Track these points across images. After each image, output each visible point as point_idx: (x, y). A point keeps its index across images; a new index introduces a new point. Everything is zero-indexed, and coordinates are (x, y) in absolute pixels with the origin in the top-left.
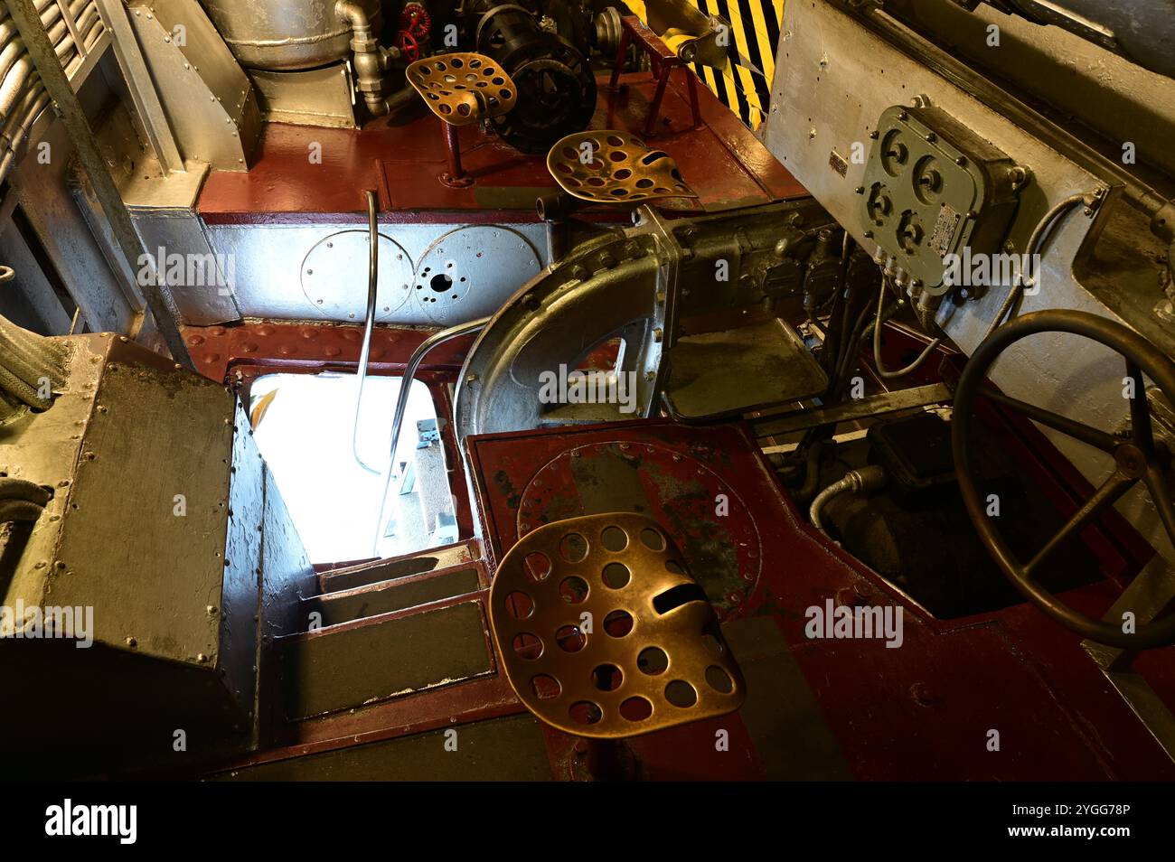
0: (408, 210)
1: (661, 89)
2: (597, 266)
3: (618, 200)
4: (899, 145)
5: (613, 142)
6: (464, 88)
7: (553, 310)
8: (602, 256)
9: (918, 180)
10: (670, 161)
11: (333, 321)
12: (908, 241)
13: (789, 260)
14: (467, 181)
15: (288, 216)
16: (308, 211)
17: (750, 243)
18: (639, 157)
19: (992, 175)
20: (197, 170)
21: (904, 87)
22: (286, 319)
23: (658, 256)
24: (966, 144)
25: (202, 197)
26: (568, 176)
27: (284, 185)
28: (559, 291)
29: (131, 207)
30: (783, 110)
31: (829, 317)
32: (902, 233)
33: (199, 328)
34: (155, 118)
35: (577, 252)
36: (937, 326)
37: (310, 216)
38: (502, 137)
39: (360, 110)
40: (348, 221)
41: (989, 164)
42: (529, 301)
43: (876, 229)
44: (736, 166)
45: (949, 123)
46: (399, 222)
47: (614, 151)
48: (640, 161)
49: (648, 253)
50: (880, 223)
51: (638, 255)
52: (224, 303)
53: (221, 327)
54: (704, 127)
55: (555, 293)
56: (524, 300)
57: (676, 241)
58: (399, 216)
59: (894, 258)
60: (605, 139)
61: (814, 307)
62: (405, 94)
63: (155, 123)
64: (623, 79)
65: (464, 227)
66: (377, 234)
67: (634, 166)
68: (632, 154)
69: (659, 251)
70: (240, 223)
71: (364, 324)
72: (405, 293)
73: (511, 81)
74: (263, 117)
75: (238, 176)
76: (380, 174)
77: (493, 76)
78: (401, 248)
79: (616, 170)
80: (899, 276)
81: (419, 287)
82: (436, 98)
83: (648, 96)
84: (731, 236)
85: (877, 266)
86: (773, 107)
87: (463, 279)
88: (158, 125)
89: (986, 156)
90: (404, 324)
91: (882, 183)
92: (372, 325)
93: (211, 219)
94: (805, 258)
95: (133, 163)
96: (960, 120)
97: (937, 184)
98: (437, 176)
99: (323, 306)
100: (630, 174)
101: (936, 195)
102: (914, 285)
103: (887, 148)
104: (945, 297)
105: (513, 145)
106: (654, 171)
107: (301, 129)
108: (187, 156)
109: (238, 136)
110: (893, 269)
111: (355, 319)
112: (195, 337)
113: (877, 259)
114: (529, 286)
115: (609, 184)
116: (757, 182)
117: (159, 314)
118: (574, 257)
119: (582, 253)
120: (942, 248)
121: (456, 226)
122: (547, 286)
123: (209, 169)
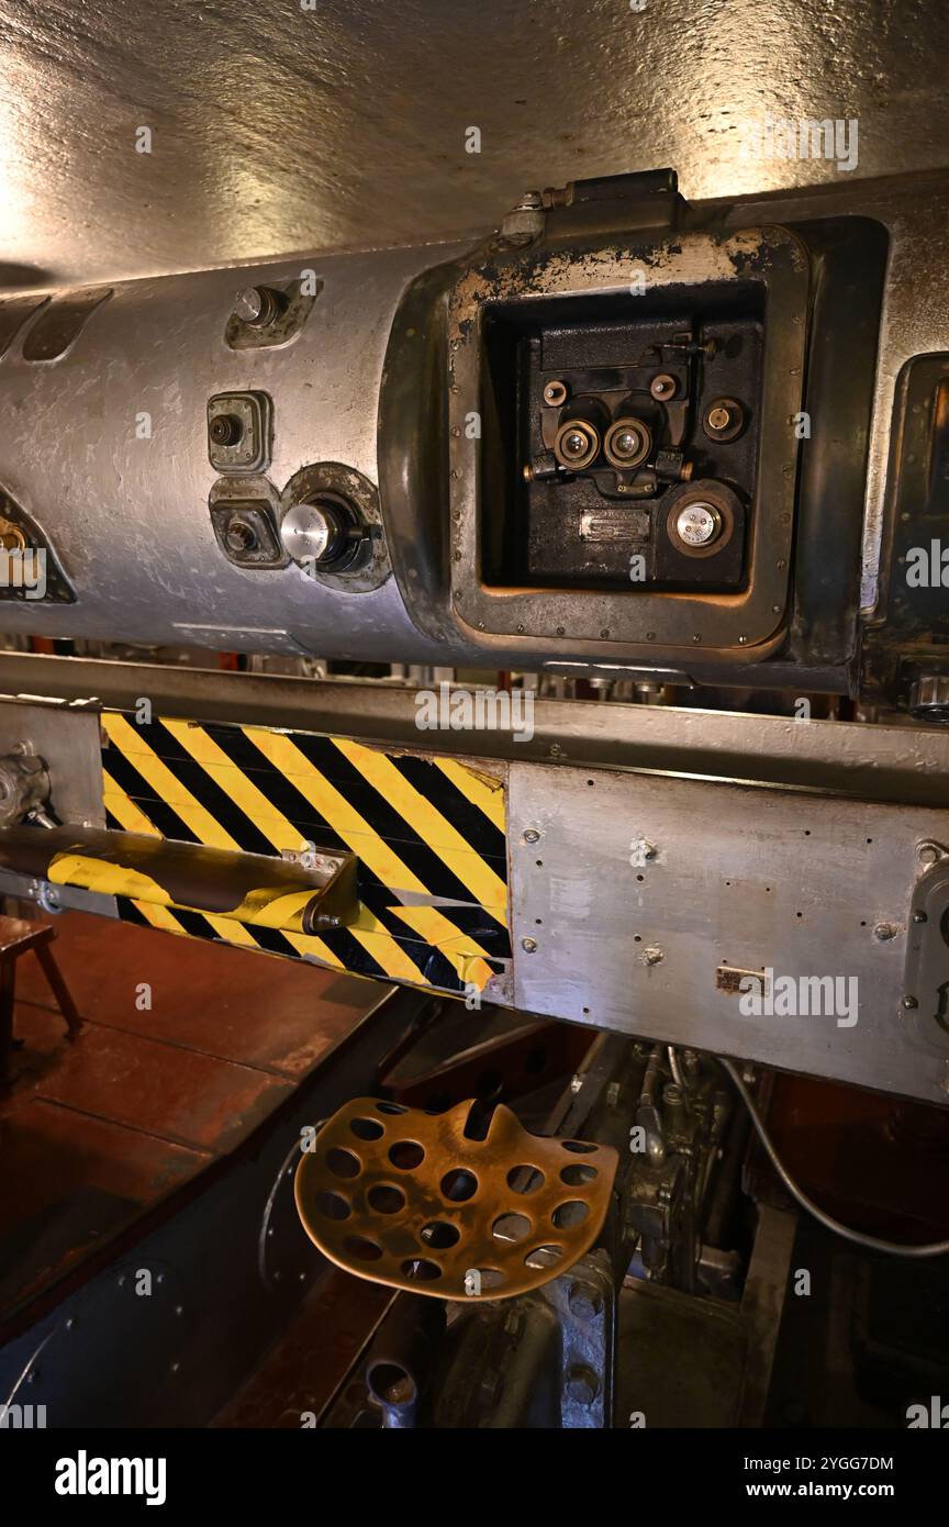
30: (554, 943)
86: (524, 945)
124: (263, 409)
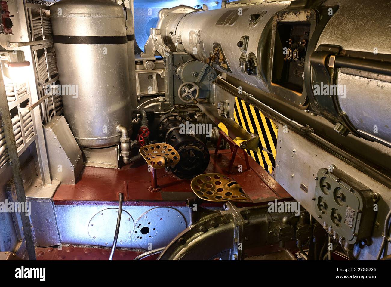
0: (135, 201)
1: (234, 155)
2: (210, 227)
3: (218, 200)
4: (326, 182)
5: (216, 178)
6: (160, 156)
7: (191, 245)
8: (212, 222)
9: (336, 197)
10: (238, 185)
11: (98, 246)
12: (336, 220)
13: (288, 225)
14: (159, 189)
15: (87, 202)
16: (96, 200)
17: (272, 218)
18: (226, 183)
19: (364, 196)
20: (56, 183)
21: (325, 161)
22: (79, 245)
23: (234, 223)
24: (352, 183)
25: (55, 194)
26: (199, 190)
27: (88, 190)
28: (194, 237)
29: (28, 198)
30: (281, 167)
31: (308, 250)
32: (333, 217)
33: (42, 248)
34: (45, 165)
35: (201, 220)
36: (354, 257)
37: (96, 202)
38: (173, 173)
39: (121, 163)
40: (111, 205)
41: (363, 192)
42: (181, 241)
43: (322, 215)
44: (264, 185)
45: (344, 175)
46: (131, 205)
47: (216, 181)
48: (227, 185)
49: (230, 221)
50: (323, 213)
51: (226, 222)
52: (55, 238)
53: (52, 248)
54: (251, 170)
55: (192, 238)
56: (179, 240)
57: (242, 217)
58: (131, 203)
59: (331, 227)
60: (213, 177)
61: (301, 246)
62: (138, 157)
63: (44, 167)
64: (219, 152)
65: (156, 208)
66: (121, 210)
67: (224, 187)
68: (223, 182)
69: (235, 221)
70: (68, 205)
71: (111, 248)
72: (130, 234)
73: (178, 153)
74: (84, 164)
75: (71, 186)
76: (125, 186)
77: (171, 152)
78: (130, 215)
79: (217, 188)
80: (334, 235)
81: (136, 232)
82: (150, 159)
83: (229, 158)
84: (264, 215)
85: (325, 230)
86: (277, 166)
87: (154, 229)
88: (45, 167)
89: (361, 188)
90: (128, 248)
91: (322, 197)
92: (115, 248)
93: (57, 203)
94: (295, 225)
95: (32, 181)
96: (348, 174)
97: (343, 198)
98: (147, 187)
99: (95, 239)
100: (223, 190)
101: (344, 203)
102: (341, 239)
103: (322, 183)
104: (355, 245)
105: (177, 176)
106: (232, 189)
107: (98, 169)
108: (53, 178)
109: (74, 171)
110: (332, 231)
111: (108, 245)
112: (40, 252)
113: (324, 227)
114: (182, 234)
115: (215, 194)
116: (273, 192)
117: (28, 242)
118: (201, 222)
119: (204, 221)
120: (350, 224)
121: (153, 207)
122: (189, 235)
123: (60, 183)
124: (246, 40)
